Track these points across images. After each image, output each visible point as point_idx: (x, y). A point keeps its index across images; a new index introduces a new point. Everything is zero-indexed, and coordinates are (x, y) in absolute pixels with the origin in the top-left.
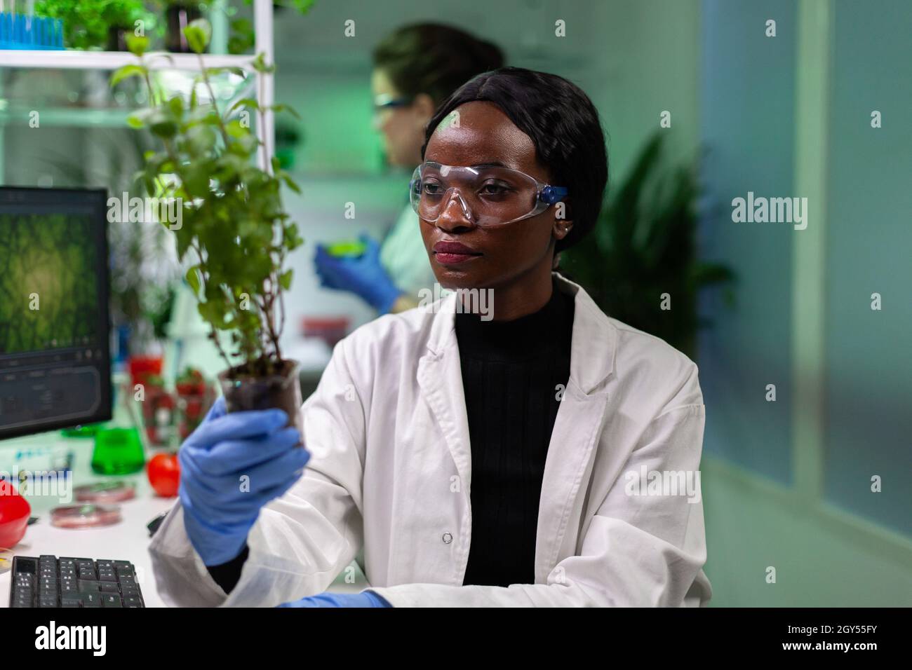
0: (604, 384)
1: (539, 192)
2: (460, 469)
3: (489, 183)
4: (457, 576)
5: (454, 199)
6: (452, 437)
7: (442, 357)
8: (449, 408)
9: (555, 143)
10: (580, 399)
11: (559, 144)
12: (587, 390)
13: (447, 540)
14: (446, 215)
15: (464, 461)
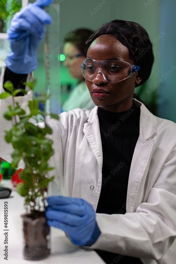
0: (152, 137)
1: (131, 68)
2: (99, 161)
3: (112, 66)
4: (95, 202)
5: (99, 73)
6: (96, 150)
7: (92, 123)
8: (95, 140)
9: (136, 49)
10: (143, 142)
11: (138, 49)
12: (146, 139)
13: (92, 188)
14: (97, 79)
15: (100, 159)
